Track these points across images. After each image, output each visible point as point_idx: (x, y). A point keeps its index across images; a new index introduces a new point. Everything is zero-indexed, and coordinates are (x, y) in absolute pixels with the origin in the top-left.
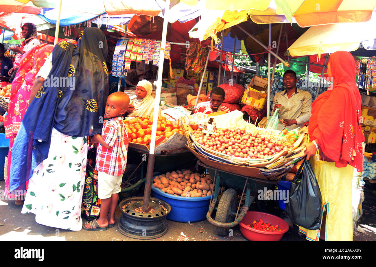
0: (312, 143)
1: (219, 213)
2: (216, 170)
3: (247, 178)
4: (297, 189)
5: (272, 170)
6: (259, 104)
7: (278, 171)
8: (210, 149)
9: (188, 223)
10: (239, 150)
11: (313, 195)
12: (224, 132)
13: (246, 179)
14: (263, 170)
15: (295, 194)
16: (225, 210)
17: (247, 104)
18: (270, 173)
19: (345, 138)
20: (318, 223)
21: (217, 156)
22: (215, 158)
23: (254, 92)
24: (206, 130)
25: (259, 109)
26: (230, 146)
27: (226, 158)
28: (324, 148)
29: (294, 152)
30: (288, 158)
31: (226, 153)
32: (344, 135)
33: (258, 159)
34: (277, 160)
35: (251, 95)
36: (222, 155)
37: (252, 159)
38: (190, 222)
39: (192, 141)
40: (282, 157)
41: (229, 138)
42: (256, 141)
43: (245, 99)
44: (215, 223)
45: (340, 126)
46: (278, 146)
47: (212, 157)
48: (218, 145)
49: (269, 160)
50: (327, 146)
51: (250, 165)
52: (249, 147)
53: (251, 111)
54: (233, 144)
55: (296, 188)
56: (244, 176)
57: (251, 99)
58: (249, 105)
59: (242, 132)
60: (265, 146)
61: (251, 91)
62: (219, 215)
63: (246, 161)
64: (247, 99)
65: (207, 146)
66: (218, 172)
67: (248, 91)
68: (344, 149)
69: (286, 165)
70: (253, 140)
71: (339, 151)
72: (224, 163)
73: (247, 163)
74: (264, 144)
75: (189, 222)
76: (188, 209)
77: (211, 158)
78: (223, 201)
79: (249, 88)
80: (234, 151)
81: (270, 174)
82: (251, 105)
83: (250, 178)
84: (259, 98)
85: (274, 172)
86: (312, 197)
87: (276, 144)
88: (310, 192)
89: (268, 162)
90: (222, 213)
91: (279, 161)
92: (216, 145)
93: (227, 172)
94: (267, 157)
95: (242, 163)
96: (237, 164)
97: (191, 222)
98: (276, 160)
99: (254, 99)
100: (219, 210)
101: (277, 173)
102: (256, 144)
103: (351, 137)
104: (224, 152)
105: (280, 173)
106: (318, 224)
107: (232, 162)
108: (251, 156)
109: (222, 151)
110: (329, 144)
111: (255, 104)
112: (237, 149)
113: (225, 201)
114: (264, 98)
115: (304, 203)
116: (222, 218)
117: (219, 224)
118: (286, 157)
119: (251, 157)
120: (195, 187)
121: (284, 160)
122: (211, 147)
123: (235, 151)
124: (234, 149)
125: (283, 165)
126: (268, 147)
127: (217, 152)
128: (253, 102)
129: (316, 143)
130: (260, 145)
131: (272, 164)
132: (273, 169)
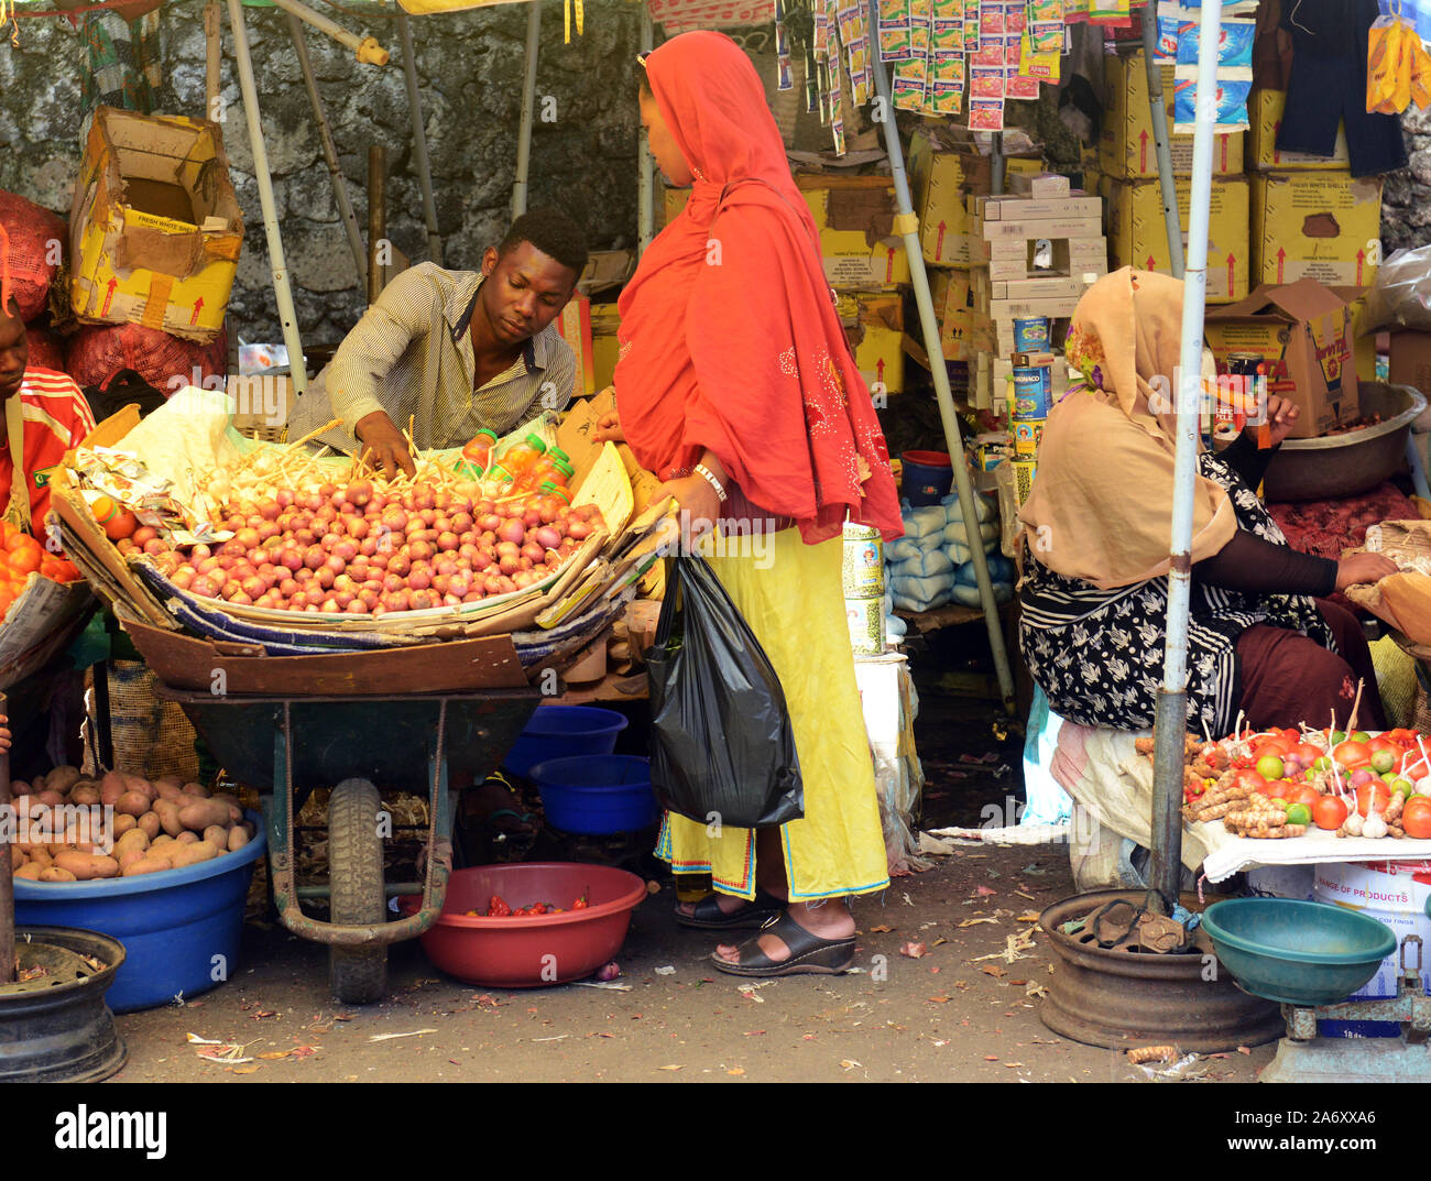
0: (693, 478)
1: (348, 889)
2: (287, 702)
3: (444, 700)
4: (672, 681)
5: (561, 629)
6: (199, 304)
7: (578, 631)
8: (261, 608)
9: (177, 1003)
10: (394, 580)
11: (740, 686)
12: (271, 516)
13: (438, 704)
14: (523, 638)
15: (675, 698)
16: (370, 869)
17: (117, 319)
18: (551, 647)
19: (820, 417)
20: (790, 790)
21: (311, 629)
22: (301, 640)
23: (158, 233)
24: (186, 529)
25: (201, 338)
26: (339, 573)
27: (351, 627)
28: (751, 480)
29: (637, 532)
30: (616, 562)
31: (342, 608)
32: (808, 404)
33: (491, 599)
34: (579, 580)
35: (140, 259)
36: (330, 621)
37: (466, 606)
38: (183, 997)
39: (163, 593)
40: (596, 562)
41: (318, 539)
42: (441, 523)
43: (103, 288)
44: (349, 936)
45: (784, 370)
46: (542, 523)
47: (285, 638)
48: (288, 584)
49: (546, 590)
50: (757, 468)
51: (469, 629)
52: (428, 558)
53: (153, 358)
54: (349, 562)
55: (667, 678)
56: (425, 694)
57: (143, 278)
58: (132, 319)
59: (362, 499)
60: (489, 536)
61: (139, 232)
62: (349, 900)
63: (447, 619)
64: (112, 284)
65: (241, 596)
66: (295, 708)
67: (117, 236)
68: (823, 461)
69: (608, 595)
70: (429, 526)
71: (808, 473)
72: (344, 652)
73: (455, 627)
74: (483, 530)
75: (178, 998)
76: (170, 933)
77: (278, 645)
78: (351, 835)
79: (122, 216)
80: (371, 589)
81: (549, 653)
82: (150, 323)
83: (456, 697)
84: (194, 268)
85: (566, 636)
86: (741, 693)
87: (528, 517)
88: (728, 679)
89: (544, 600)
90: (365, 885)
91: (588, 584)
92: (277, 584)
93: (338, 696)
94: (530, 581)
95: (432, 630)
96: (408, 640)
97: (187, 998)
98: (577, 583)
99: (160, 276)
100: (347, 878)
101: (575, 638)
102: (447, 538)
103: (838, 405)
104: (331, 604)
105: (587, 638)
106: (791, 794)
107: (383, 638)
108: (461, 593)
109: (320, 605)
110: (761, 459)
111: (170, 308)
112: (382, 580)
113: (360, 831)
114: (225, 259)
115: (715, 729)
116: (368, 910)
117: (367, 933)
118: (612, 559)
119: (462, 598)
120: (156, 827)
121: (606, 576)
122: (264, 599)
123: (379, 591)
124: (370, 583)
125: (598, 600)
126: (508, 540)
127: (294, 613)
128: (156, 299)
129: (710, 475)
130: (467, 536)
131: (564, 602)
132: (563, 623)
